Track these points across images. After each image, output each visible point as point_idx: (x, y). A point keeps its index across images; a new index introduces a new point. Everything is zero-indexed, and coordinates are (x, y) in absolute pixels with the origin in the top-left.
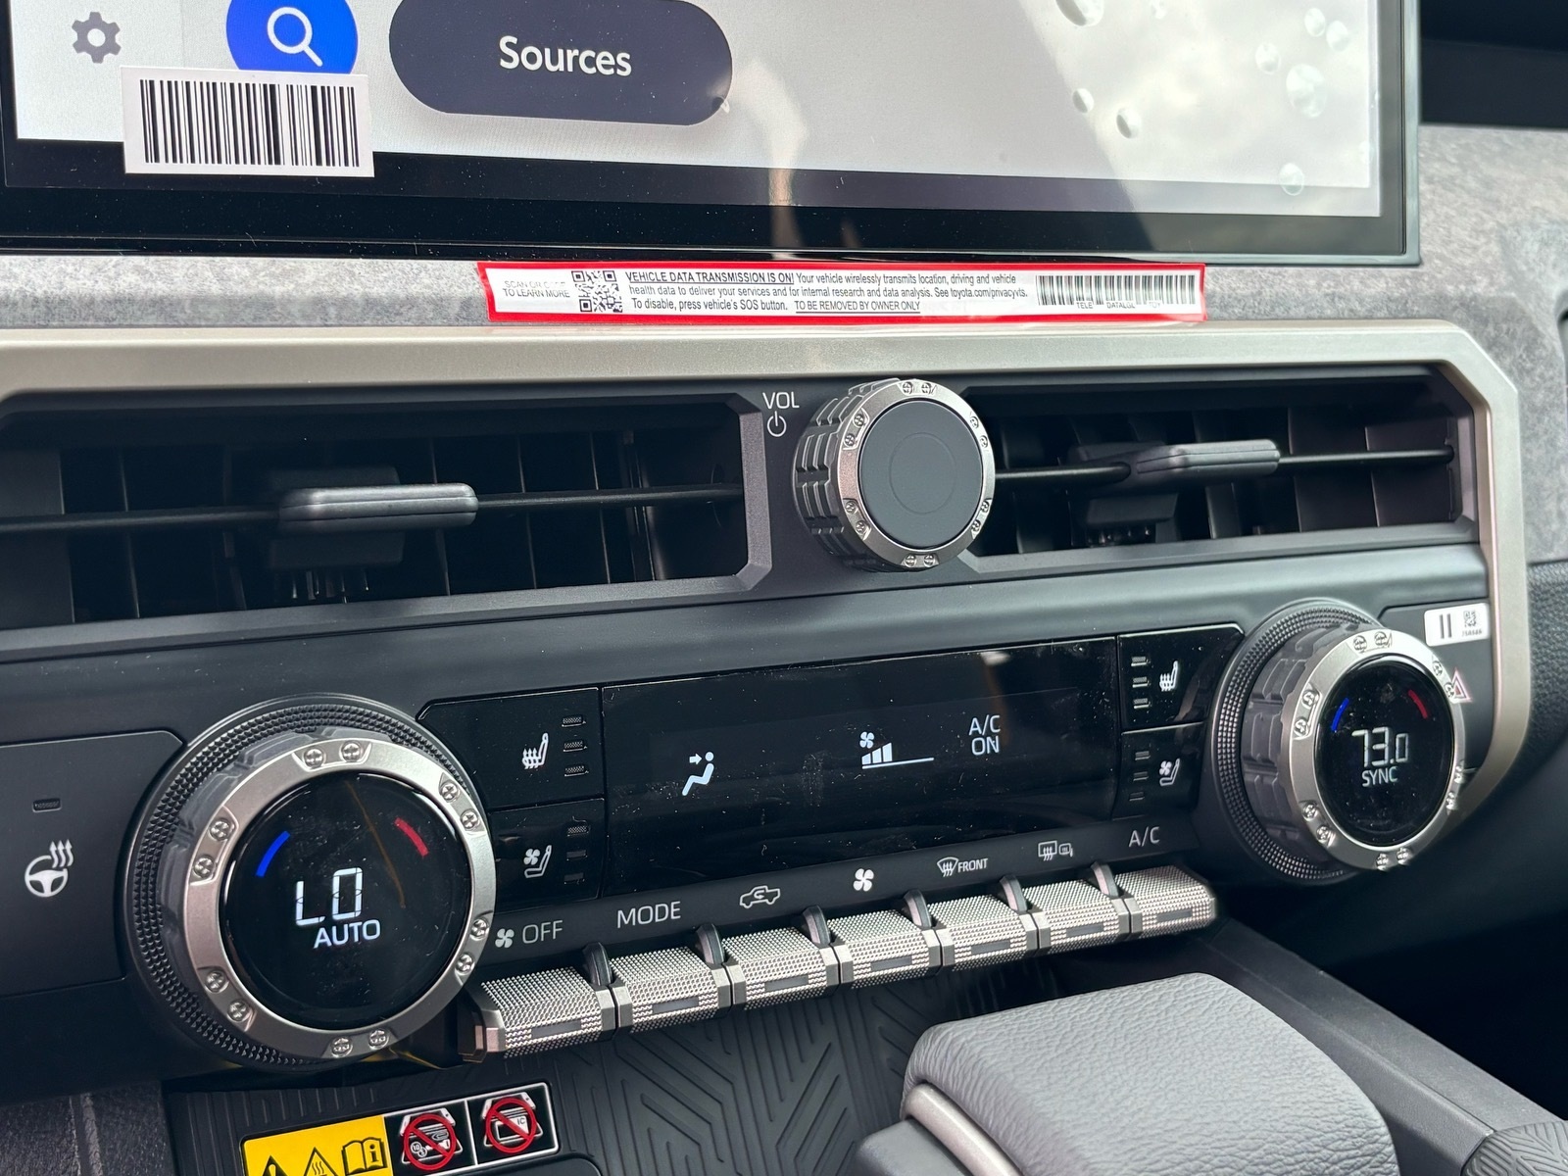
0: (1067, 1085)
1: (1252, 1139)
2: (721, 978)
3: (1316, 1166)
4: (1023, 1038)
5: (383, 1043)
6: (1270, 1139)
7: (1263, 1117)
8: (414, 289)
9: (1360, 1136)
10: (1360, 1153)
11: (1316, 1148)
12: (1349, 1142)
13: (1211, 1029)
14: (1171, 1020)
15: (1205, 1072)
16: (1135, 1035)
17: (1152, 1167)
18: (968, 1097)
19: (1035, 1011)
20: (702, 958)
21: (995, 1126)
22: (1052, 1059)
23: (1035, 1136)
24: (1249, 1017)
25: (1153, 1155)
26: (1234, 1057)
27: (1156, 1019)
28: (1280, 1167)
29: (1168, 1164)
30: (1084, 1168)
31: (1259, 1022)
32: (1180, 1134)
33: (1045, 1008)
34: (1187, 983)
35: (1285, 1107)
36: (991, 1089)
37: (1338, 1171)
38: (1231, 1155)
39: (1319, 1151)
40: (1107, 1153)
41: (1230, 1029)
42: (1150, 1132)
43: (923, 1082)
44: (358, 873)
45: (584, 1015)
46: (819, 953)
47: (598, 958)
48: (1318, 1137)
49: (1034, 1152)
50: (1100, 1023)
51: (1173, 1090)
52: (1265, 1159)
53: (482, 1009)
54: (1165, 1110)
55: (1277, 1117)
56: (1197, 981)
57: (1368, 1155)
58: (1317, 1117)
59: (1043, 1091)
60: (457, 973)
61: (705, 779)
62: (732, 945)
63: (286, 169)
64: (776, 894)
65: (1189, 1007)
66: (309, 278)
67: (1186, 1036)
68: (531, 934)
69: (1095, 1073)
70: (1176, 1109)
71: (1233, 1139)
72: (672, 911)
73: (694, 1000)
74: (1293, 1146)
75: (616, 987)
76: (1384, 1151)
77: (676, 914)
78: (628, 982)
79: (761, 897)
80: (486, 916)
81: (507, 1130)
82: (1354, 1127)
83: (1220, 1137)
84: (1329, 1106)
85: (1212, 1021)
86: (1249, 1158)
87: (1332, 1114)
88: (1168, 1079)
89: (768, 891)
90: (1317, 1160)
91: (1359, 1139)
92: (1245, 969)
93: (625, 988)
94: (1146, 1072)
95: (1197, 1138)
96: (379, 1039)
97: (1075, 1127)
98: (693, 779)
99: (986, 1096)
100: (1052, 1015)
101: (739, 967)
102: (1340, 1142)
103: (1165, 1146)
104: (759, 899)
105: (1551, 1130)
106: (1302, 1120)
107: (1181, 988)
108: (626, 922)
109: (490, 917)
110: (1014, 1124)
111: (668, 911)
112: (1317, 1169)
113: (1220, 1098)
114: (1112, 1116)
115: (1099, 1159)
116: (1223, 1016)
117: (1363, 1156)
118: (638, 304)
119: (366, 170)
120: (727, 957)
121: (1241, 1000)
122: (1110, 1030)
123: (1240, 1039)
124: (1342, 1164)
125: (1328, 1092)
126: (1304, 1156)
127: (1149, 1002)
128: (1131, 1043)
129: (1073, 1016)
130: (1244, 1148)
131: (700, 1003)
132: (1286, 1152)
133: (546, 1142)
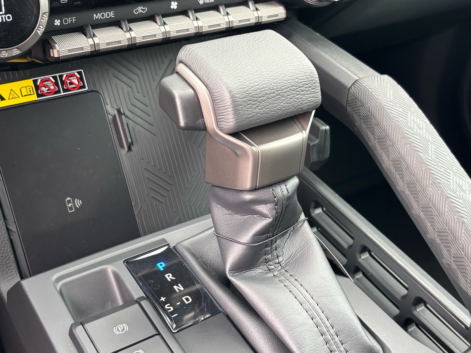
0: (221, 62)
1: (275, 76)
2: (128, 35)
3: (294, 84)
4: (211, 49)
5: (17, 53)
6: (280, 76)
7: (280, 70)
9: (308, 75)
10: (308, 80)
11: (294, 79)
12: (305, 77)
13: (268, 45)
14: (257, 43)
15: (264, 57)
16: (245, 47)
17: (245, 84)
18: (193, 65)
19: (216, 41)
20: (122, 29)
21: (199, 74)
22: (219, 54)
23: (211, 76)
24: (281, 42)
25: (245, 81)
26: (274, 53)
27: (252, 42)
28: (283, 84)
29: (249, 83)
30: (224, 84)
31: (284, 43)
32: (254, 75)
33: (220, 40)
34: (264, 32)
35: (286, 67)
36: (199, 63)
37: (300, 85)
38: (268, 81)
39: (295, 80)
40: (231, 80)
41: (274, 45)
42: (244, 74)
43: (181, 62)
45: (84, 46)
46: (159, 28)
47: (88, 29)
48: (296, 75)
49: (210, 80)
50: (235, 44)
51: (254, 63)
52: (279, 82)
53: (52, 44)
54: (250, 68)
55: (283, 70)
56: (267, 32)
57: (310, 81)
58: (296, 70)
59: (214, 63)
60: (38, 31)
62: (132, 26)
64: (145, 9)
65: (263, 39)
67: (260, 47)
68: (66, 21)
69: (231, 58)
70: (253, 68)
71: (269, 76)
72: (112, 14)
73: (119, 42)
74: (288, 78)
75: (94, 38)
76: (315, 80)
77: (113, 15)
78: (98, 36)
79: (141, 10)
80: (46, 14)
82: (307, 73)
83: (265, 75)
84: (300, 67)
85: (269, 43)
86: (273, 82)
87: (300, 69)
88: (253, 59)
89: (143, 8)
90: (294, 82)
91: (308, 76)
92: (295, 34)
93: (97, 38)
94: (246, 58)
95: (259, 76)
96: (15, 52)
97: (222, 73)
99: (198, 65)
100: (221, 42)
101: (134, 32)
102: (302, 77)
103: (249, 78)
104: (140, 11)
105: (376, 77)
106: (291, 71)
107: (262, 34)
108: (97, 18)
109: (47, 14)
110: (205, 73)
111: (110, 14)
112: (294, 85)
113: (267, 65)
114: (234, 70)
115: (228, 82)
116: (273, 42)
117: (309, 81)
120: (130, 29)
121: (279, 37)
122: (238, 46)
123: (277, 48)
124: (302, 83)
125: (301, 63)
126: (291, 81)
127: (251, 38)
128: (243, 50)
129: (227, 42)
130: (273, 79)
131: (122, 43)
132: (285, 80)
133: (84, 87)
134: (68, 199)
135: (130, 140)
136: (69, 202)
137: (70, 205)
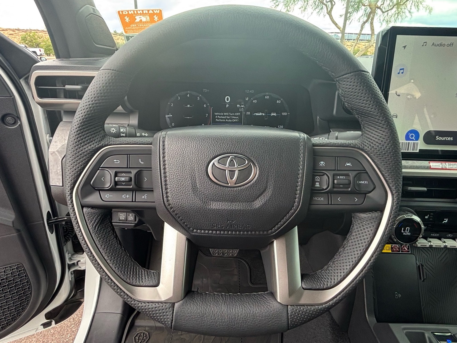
8: (422, 165)
20: (441, 241)
44: (409, 228)
45: (427, 245)
47: (428, 238)
61: (446, 221)
62: (445, 240)
63: (409, 151)
64: (452, 235)
66: (410, 163)
72: (438, 235)
73: (440, 246)
75: (430, 242)
81: (405, 249)
93: (432, 242)
98: (444, 221)
104: (449, 236)
108: (432, 235)
118: (449, 167)
119: (418, 151)
120: (445, 242)
133: (409, 252)
134: (396, 293)
135: (425, 277)
136: (396, 294)
137: (396, 295)
